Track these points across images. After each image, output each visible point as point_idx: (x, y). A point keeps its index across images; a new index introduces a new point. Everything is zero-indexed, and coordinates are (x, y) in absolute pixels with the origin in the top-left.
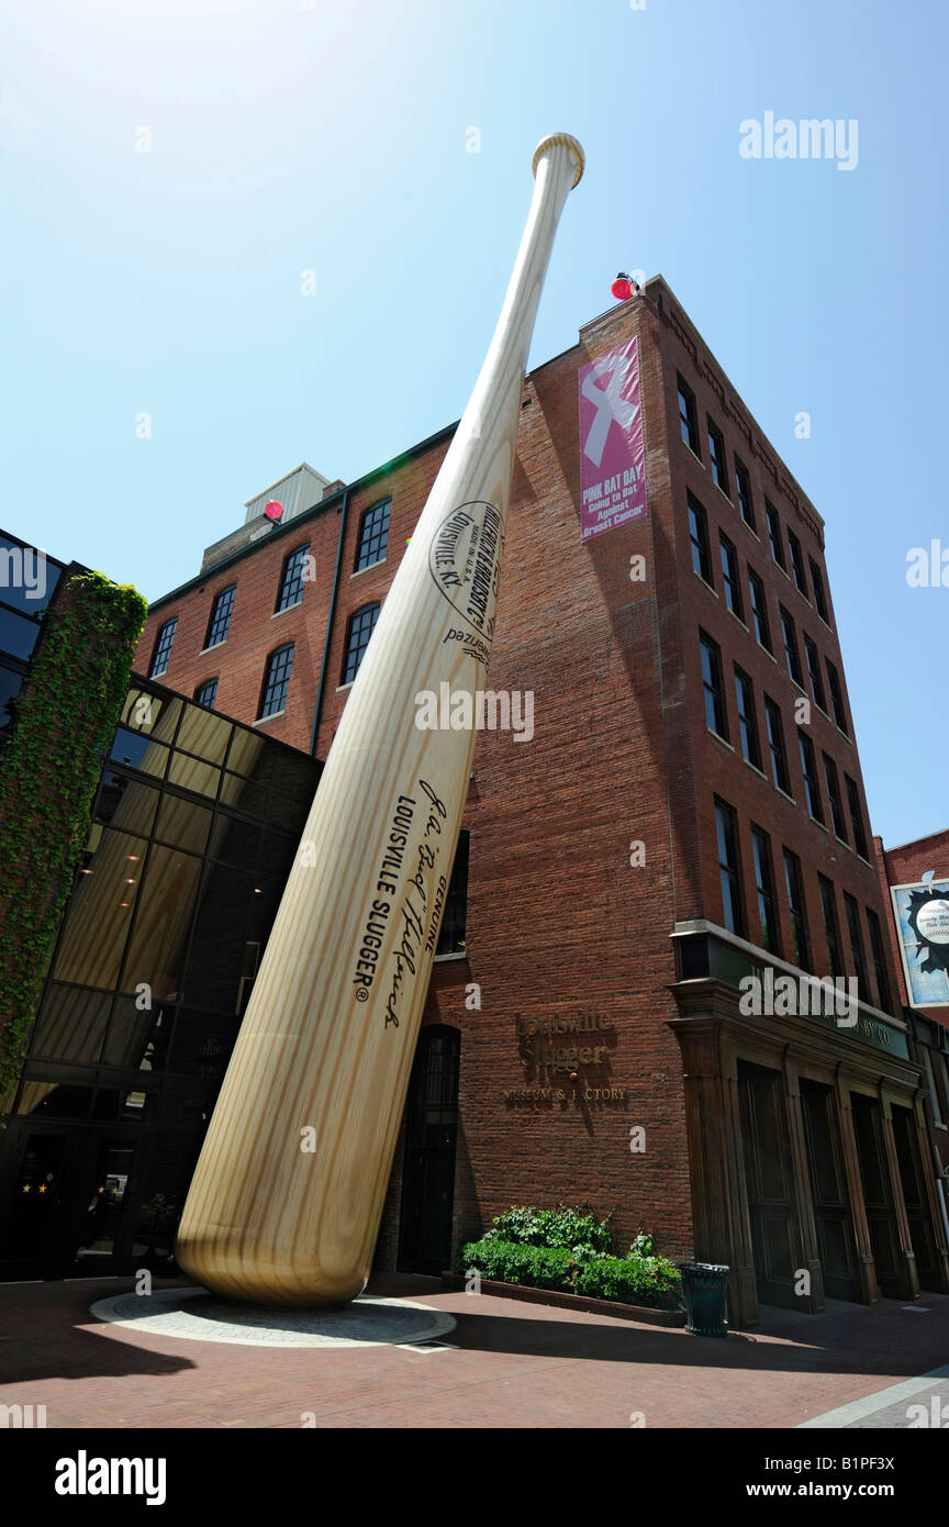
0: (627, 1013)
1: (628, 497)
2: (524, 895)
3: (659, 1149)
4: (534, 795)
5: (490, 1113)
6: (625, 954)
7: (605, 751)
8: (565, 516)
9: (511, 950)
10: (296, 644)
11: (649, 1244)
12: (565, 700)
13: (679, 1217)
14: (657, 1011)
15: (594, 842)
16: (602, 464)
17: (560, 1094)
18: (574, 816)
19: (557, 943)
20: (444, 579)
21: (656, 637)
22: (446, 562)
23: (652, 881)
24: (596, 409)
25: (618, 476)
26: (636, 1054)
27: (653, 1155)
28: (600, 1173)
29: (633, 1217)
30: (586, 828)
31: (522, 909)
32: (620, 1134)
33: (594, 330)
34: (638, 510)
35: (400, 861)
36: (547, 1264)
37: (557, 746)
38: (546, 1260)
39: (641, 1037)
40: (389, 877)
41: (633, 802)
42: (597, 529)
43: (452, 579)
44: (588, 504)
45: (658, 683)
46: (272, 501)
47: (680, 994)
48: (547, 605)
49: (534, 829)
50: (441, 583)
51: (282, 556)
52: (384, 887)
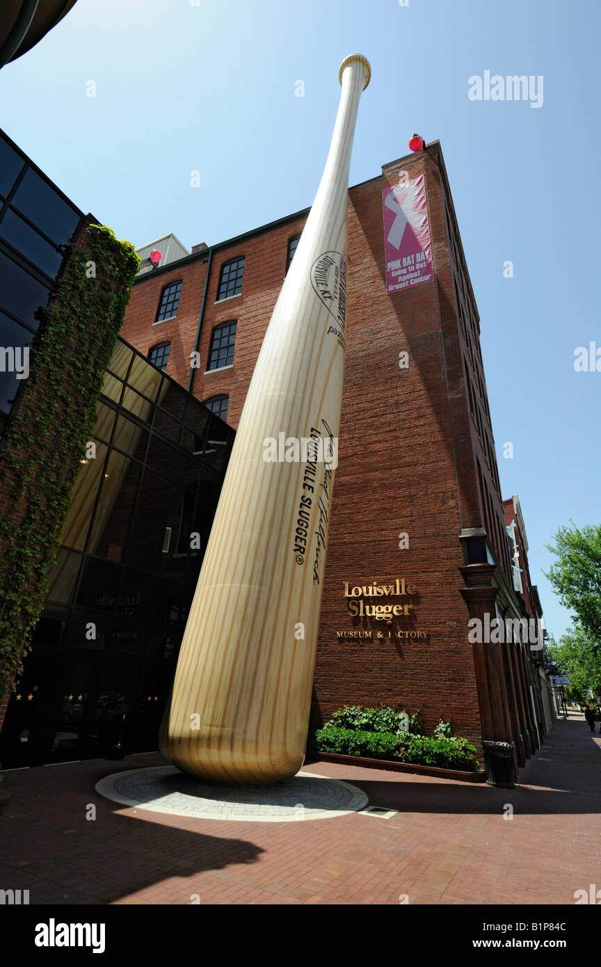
0: (427, 584)
1: (420, 269)
2: (349, 508)
3: (454, 669)
4: (356, 446)
5: (326, 645)
6: (425, 547)
7: (407, 421)
8: (374, 277)
9: (340, 543)
10: (172, 342)
11: (449, 729)
12: (377, 389)
13: (469, 712)
14: (450, 584)
15: (401, 477)
16: (400, 248)
17: (380, 635)
18: (385, 461)
19: (375, 539)
20: (323, 294)
21: (442, 354)
22: (322, 284)
23: (444, 503)
24: (396, 215)
25: (413, 256)
26: (435, 610)
27: (449, 673)
28: (410, 685)
29: (435, 712)
30: (394, 468)
31: (349, 517)
32: (424, 660)
33: (392, 168)
34: (427, 278)
35: (315, 471)
36: (381, 743)
37: (372, 417)
38: (379, 740)
39: (438, 599)
40: (309, 481)
41: (429, 454)
42: (397, 287)
43: (327, 295)
44: (391, 271)
45: (445, 382)
46: (154, 250)
47: (465, 573)
48: (363, 330)
49: (356, 468)
50: (322, 297)
51: (160, 287)
52: (307, 487)
